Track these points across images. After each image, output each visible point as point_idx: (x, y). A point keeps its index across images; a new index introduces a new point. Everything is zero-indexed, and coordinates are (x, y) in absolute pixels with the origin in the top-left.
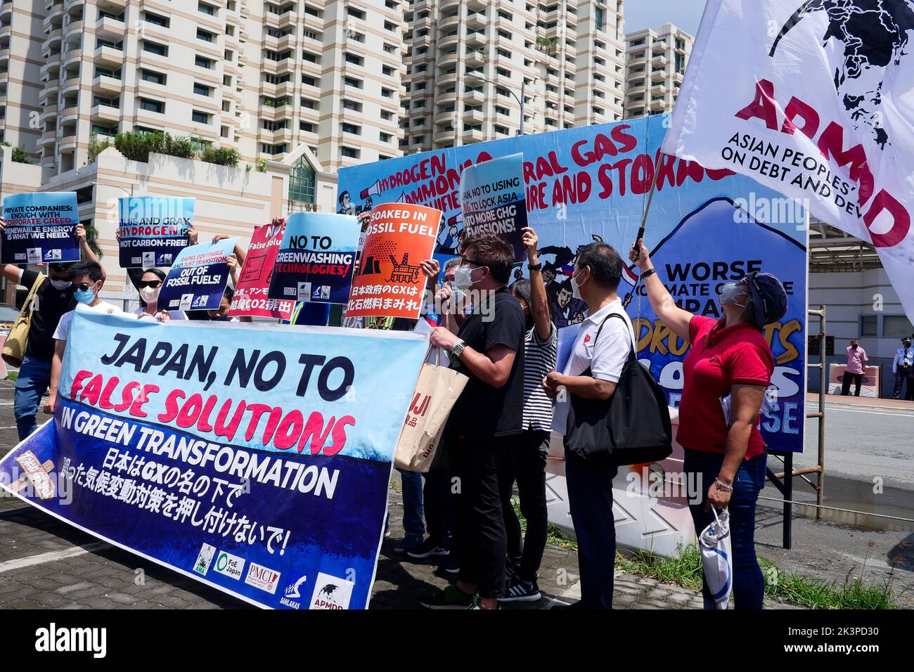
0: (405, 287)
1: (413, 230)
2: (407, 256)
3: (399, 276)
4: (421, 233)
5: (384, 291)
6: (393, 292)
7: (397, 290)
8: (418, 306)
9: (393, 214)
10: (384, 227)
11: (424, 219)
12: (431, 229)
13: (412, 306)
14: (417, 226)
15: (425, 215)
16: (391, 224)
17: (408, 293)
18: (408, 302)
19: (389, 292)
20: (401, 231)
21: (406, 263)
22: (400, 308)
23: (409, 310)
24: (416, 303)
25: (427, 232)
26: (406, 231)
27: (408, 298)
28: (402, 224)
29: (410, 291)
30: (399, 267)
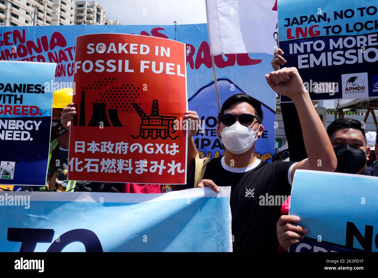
0: (162, 145)
1: (158, 68)
2: (157, 104)
3: (150, 131)
4: (168, 72)
5: (132, 150)
6: (146, 151)
7: (152, 149)
8: (182, 167)
9: (128, 48)
10: (116, 64)
11: (168, 55)
12: (179, 67)
13: (176, 169)
14: (162, 64)
15: (168, 49)
16: (127, 62)
17: (167, 152)
18: (169, 165)
19: (141, 151)
20: (142, 71)
21: (158, 112)
22: (160, 173)
23: (173, 174)
24: (179, 165)
25: (175, 71)
26: (148, 71)
27: (168, 159)
28: (143, 63)
29: (170, 149)
30: (149, 119)
